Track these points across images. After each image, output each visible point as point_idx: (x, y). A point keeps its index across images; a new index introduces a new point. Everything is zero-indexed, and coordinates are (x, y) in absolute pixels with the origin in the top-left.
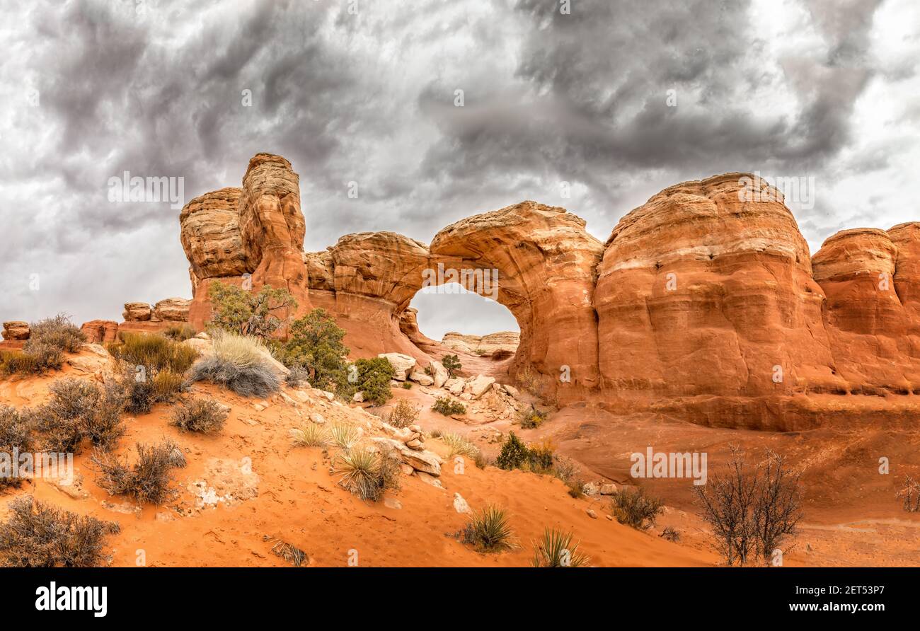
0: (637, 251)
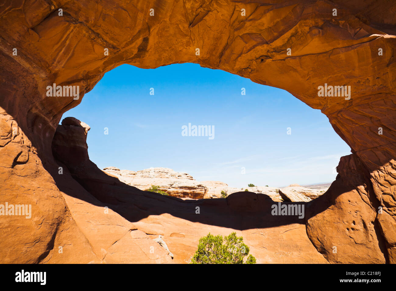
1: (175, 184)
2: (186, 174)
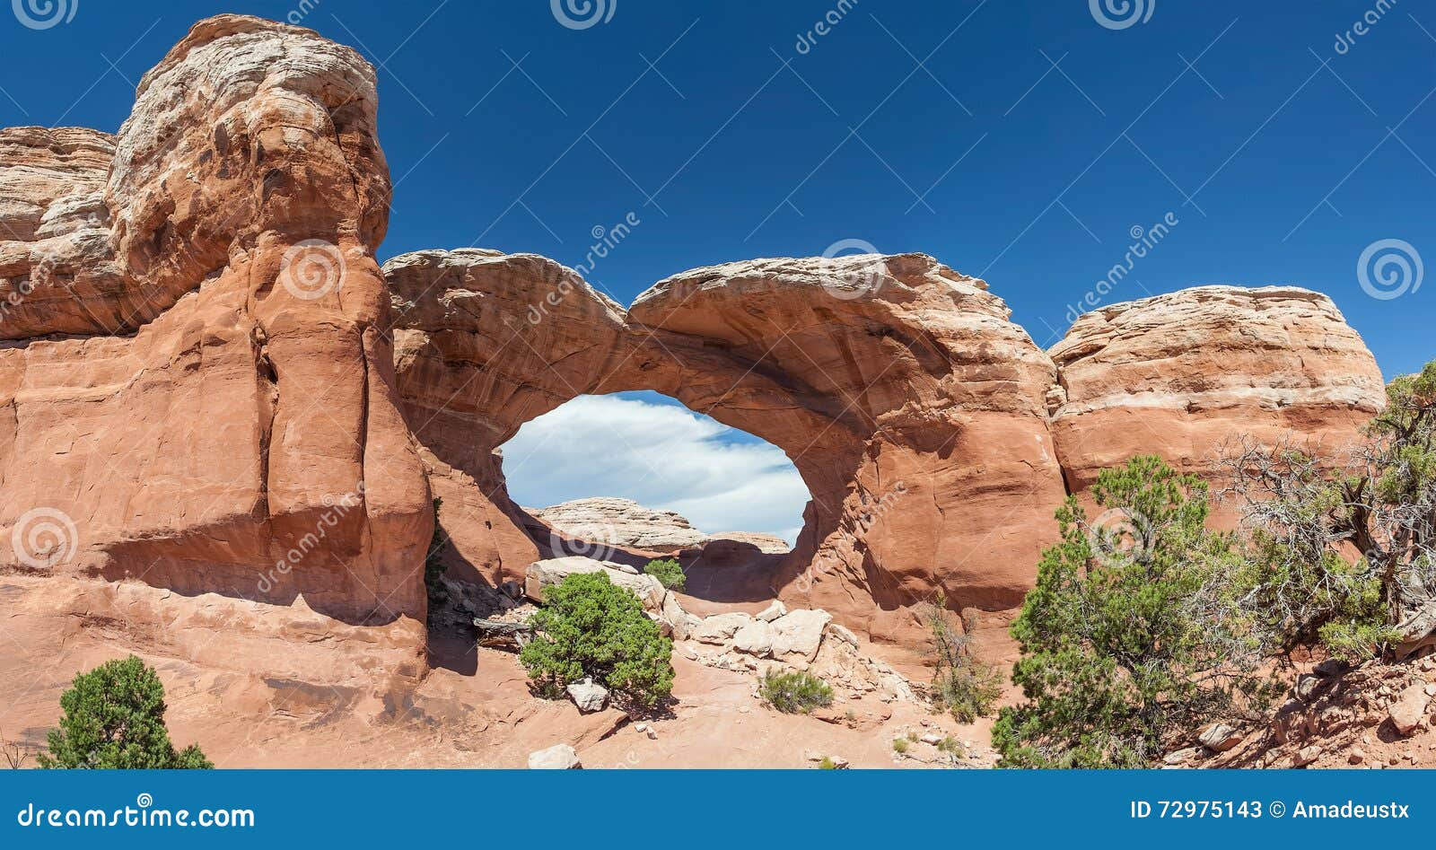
0: (1154, 380)
1: (642, 539)
2: (672, 515)
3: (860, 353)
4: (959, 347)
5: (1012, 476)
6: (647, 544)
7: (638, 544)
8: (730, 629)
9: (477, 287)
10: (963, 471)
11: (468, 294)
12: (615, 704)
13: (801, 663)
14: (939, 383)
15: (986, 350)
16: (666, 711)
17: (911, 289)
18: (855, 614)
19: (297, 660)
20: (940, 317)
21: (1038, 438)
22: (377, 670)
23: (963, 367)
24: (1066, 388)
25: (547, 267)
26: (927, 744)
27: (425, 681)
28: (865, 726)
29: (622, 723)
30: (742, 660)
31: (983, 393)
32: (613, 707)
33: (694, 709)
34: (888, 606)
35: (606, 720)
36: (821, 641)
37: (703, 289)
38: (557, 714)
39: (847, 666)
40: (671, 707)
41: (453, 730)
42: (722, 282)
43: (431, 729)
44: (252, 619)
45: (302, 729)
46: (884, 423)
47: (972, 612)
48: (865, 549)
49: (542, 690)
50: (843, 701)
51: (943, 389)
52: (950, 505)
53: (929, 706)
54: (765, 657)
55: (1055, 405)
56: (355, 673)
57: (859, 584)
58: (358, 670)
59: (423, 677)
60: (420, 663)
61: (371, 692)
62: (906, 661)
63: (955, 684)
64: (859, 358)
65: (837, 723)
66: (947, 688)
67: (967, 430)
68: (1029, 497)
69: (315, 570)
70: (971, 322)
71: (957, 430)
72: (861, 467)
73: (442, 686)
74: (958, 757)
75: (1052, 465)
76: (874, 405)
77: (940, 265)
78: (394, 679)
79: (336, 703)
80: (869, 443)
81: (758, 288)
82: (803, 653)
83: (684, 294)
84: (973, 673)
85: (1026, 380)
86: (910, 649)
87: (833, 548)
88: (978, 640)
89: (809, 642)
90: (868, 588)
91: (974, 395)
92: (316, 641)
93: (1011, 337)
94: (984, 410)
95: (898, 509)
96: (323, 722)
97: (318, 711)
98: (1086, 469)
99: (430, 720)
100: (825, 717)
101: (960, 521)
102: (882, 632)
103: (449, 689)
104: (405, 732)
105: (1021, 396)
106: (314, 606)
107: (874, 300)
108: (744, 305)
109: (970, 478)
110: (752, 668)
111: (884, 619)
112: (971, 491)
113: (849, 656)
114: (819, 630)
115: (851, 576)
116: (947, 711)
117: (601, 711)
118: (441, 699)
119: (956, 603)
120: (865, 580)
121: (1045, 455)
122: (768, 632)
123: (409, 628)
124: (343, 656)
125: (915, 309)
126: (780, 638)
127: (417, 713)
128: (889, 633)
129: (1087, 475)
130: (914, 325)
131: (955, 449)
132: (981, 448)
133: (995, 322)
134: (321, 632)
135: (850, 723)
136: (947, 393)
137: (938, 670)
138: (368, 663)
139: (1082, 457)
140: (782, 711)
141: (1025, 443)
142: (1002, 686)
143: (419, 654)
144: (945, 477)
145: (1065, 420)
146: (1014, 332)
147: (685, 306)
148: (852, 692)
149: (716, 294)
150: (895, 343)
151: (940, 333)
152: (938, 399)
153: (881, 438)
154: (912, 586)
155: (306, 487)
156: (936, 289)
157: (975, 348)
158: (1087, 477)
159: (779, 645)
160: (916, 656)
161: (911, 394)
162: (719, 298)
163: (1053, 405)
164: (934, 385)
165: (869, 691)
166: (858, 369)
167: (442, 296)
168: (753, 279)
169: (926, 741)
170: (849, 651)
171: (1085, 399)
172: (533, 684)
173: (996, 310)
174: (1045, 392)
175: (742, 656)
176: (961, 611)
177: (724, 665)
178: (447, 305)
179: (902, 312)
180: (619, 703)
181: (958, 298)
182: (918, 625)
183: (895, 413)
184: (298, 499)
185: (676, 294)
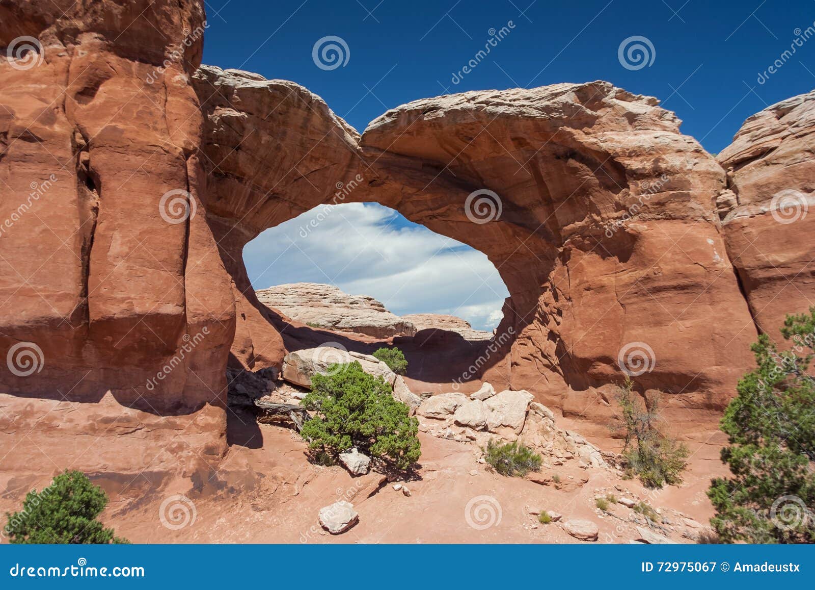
1: (343, 321)
2: (370, 300)
3: (548, 174)
4: (634, 164)
5: (686, 277)
6: (347, 326)
7: (339, 325)
8: (451, 407)
9: (242, 108)
10: (642, 273)
11: (235, 114)
12: (375, 469)
13: (511, 435)
14: (617, 197)
15: (660, 164)
16: (414, 474)
17: (594, 113)
18: (549, 393)
19: (107, 453)
20: (616, 137)
21: (710, 242)
22: (184, 453)
23: (639, 182)
24: (736, 192)
25: (301, 94)
26: (623, 506)
27: (225, 457)
28: (568, 488)
29: (383, 484)
30: (464, 432)
31: (657, 204)
32: (374, 471)
33: (434, 472)
34: (578, 386)
35: (371, 482)
36: (526, 416)
37: (425, 119)
38: (333, 478)
39: (549, 437)
40: (417, 470)
41: (250, 496)
42: (441, 113)
43: (234, 497)
44: (55, 418)
45: (114, 516)
46: (573, 232)
47: (654, 394)
48: (558, 339)
49: (317, 458)
50: (549, 466)
51: (621, 202)
52: (630, 301)
53: (620, 473)
54: (482, 430)
55: (725, 209)
56: (164, 458)
57: (554, 369)
58: (168, 456)
59: (224, 454)
60: (223, 442)
61: (180, 473)
62: (595, 434)
63: (641, 454)
64: (548, 178)
65: (546, 484)
66: (635, 457)
67: (644, 237)
68: (703, 295)
69: (127, 369)
70: (643, 139)
71: (635, 238)
72: (554, 270)
73: (239, 460)
74: (653, 520)
75: (725, 266)
76: (560, 218)
77: (616, 89)
78: (200, 459)
79: (146, 487)
80: (561, 250)
81: (471, 119)
82: (511, 427)
83: (409, 122)
84: (657, 446)
85: (698, 188)
86: (598, 424)
87: (529, 338)
88: (660, 417)
89: (516, 416)
90: (561, 371)
91: (649, 206)
92: (127, 433)
93: (682, 149)
94: (659, 219)
95: (587, 305)
96: (133, 507)
97: (129, 498)
98: (760, 269)
99: (232, 490)
100: (536, 479)
101: (640, 315)
102: (573, 408)
103: (244, 461)
104: (212, 503)
105: (692, 204)
106: (124, 402)
107: (560, 128)
108: (457, 133)
109: (647, 279)
110: (473, 439)
111: (574, 398)
112: (649, 289)
113: (549, 429)
114: (525, 408)
115: (546, 361)
116: (635, 477)
117: (366, 474)
118: (239, 472)
119: (641, 385)
120: (558, 365)
121: (717, 257)
122: (483, 409)
123: (213, 416)
124: (153, 444)
125: (594, 133)
126: (493, 414)
127: (221, 485)
128: (580, 409)
129: (762, 274)
130: (595, 147)
131: (633, 254)
132: (657, 253)
133: (667, 136)
134: (131, 425)
135: (557, 484)
136: (624, 206)
137: (627, 442)
138: (176, 448)
139: (755, 258)
140: (503, 475)
141: (698, 247)
142: (686, 459)
143: (222, 435)
144: (625, 277)
145: (737, 223)
146: (685, 144)
147: (408, 133)
148: (555, 460)
149: (436, 123)
150: (578, 164)
151: (617, 153)
152: (616, 211)
153: (571, 246)
154: (600, 371)
155: (133, 296)
156: (613, 113)
157: (649, 164)
158: (761, 276)
159: (493, 420)
160: (607, 430)
161: (593, 208)
162: (437, 127)
163: (723, 210)
164: (612, 198)
165: (568, 458)
166: (547, 188)
167: (211, 113)
168: (465, 111)
169: (622, 503)
170: (548, 425)
171: (756, 202)
172: (309, 454)
173: (667, 123)
174: (716, 198)
175: (462, 429)
176: (644, 393)
177: (450, 436)
178: (216, 122)
179: (584, 136)
180: (378, 468)
181: (632, 118)
182: (606, 403)
183: (578, 224)
184: (124, 306)
185: (403, 123)
